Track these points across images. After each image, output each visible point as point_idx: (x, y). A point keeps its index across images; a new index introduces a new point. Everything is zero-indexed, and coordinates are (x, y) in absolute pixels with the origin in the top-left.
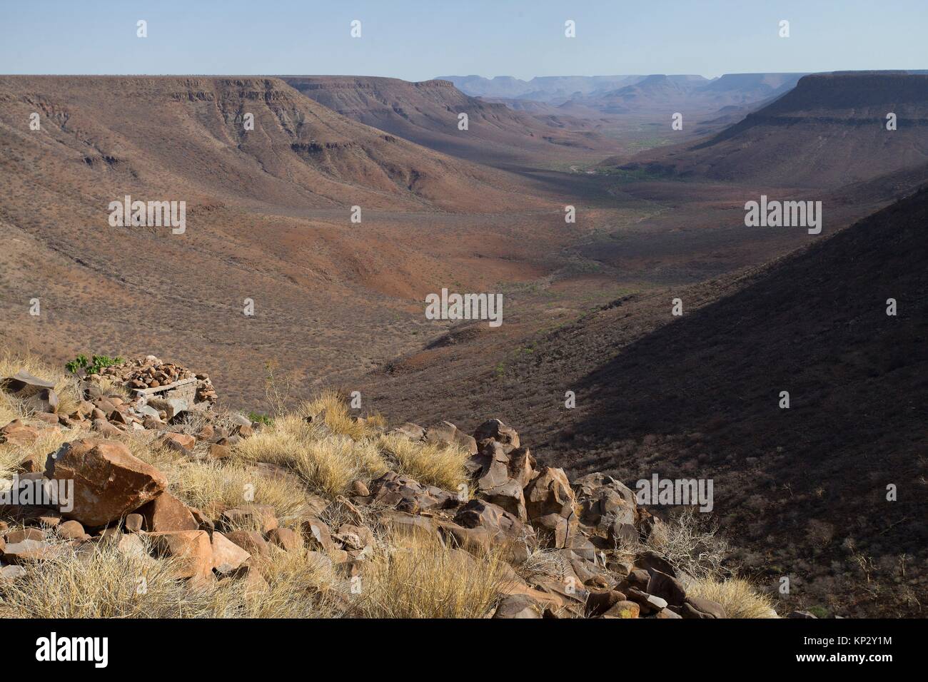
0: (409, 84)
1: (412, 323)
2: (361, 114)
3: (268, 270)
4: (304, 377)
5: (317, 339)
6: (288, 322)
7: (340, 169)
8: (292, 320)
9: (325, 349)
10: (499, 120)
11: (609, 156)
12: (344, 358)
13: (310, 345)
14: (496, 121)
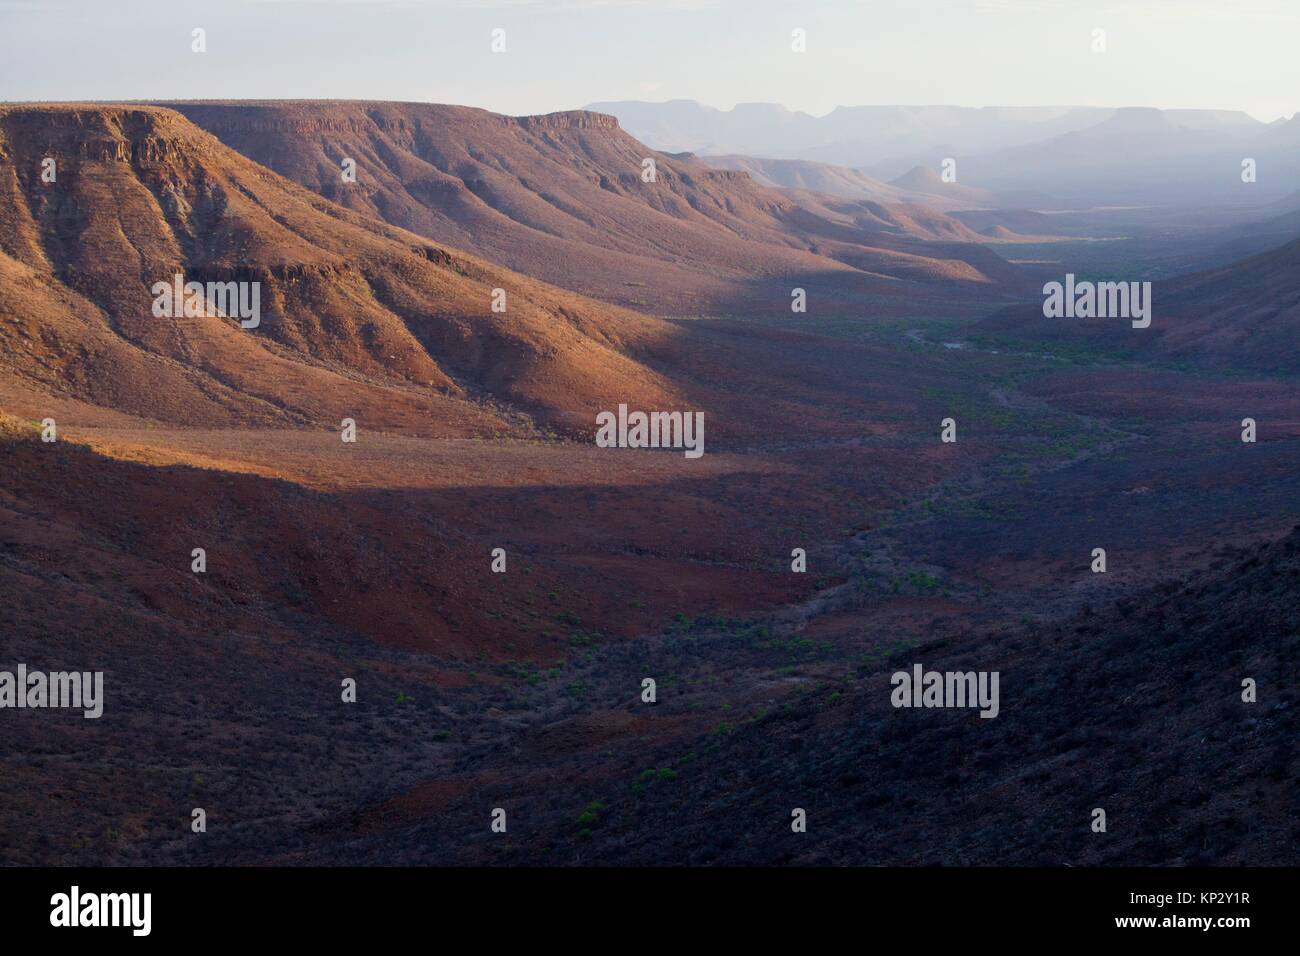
0: (504, 120)
1: (436, 713)
2: (380, 193)
3: (93, 578)
4: (143, 834)
5: (192, 746)
6: (124, 703)
7: (306, 327)
8: (135, 700)
9: (205, 769)
10: (730, 209)
11: (1005, 304)
12: (250, 793)
13: (169, 759)
14: (724, 212)
